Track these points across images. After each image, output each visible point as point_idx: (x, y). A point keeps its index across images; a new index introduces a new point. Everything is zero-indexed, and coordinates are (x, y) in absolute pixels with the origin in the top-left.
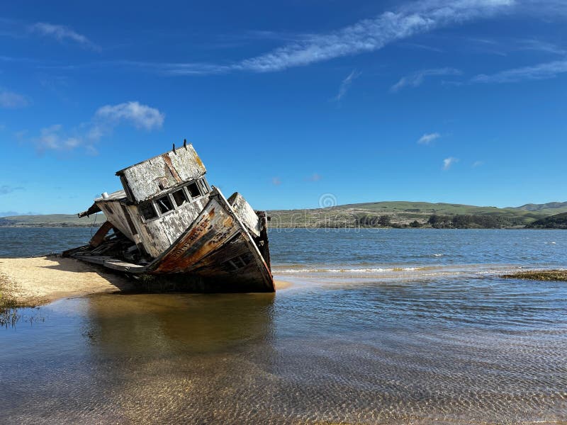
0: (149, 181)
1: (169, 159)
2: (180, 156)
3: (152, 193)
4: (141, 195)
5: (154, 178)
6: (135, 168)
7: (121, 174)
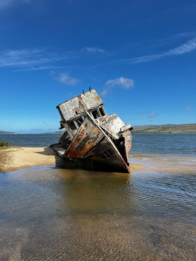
0: (71, 110)
1: (81, 98)
2: (87, 96)
3: (72, 116)
4: (67, 118)
5: (73, 109)
6: (64, 104)
7: (58, 107)
